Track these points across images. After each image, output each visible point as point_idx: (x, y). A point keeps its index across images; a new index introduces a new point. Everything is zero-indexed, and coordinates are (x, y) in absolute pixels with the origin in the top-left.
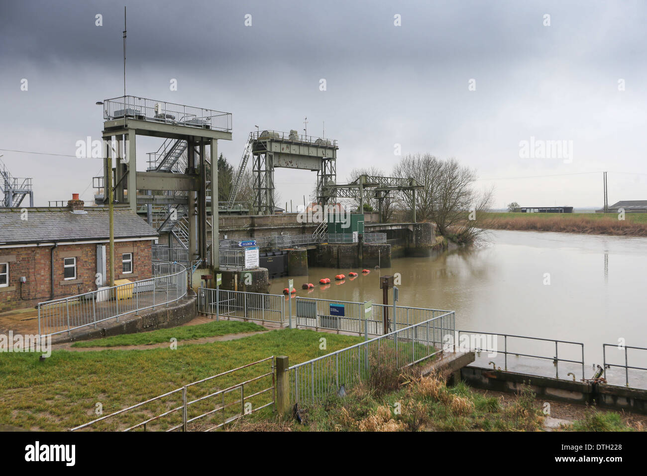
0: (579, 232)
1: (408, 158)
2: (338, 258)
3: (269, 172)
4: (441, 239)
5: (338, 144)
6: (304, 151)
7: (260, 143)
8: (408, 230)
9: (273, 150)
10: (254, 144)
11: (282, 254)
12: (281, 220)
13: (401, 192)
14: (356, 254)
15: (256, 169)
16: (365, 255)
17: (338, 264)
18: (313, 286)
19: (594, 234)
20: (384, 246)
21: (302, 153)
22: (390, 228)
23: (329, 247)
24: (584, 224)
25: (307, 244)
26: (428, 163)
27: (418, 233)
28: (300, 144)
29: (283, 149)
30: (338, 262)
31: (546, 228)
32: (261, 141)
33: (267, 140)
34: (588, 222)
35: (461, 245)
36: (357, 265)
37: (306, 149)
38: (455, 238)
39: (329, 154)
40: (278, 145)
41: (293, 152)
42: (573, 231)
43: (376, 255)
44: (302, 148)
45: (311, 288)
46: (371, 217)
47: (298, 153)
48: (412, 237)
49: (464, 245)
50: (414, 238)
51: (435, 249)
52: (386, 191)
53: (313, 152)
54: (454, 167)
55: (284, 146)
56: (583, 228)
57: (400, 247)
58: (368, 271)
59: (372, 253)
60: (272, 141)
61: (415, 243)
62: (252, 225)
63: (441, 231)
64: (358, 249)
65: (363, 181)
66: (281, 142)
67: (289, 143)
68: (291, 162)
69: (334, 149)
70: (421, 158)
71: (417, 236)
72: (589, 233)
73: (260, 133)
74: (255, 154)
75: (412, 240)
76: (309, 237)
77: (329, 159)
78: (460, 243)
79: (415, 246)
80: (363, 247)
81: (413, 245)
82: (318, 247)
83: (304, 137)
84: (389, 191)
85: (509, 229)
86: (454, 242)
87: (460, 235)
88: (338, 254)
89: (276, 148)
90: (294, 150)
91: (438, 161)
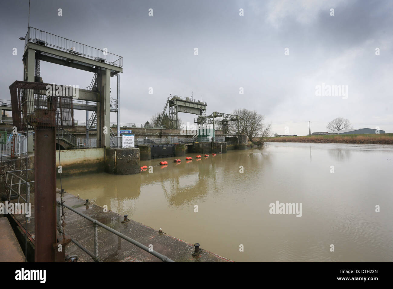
0: (303, 142)
1: (236, 110)
2: (202, 149)
3: (176, 114)
4: (250, 143)
5: (207, 104)
6: (192, 106)
7: (172, 101)
8: (236, 138)
9: (178, 104)
10: (170, 102)
11: (172, 146)
12: (176, 132)
13: (233, 122)
14: (210, 147)
15: (171, 112)
16: (215, 147)
17: (202, 152)
18: (180, 161)
19: (309, 142)
20: (224, 143)
21: (191, 106)
22: (228, 136)
23: (198, 144)
24: (304, 139)
25: (188, 143)
26: (245, 112)
27: (240, 139)
28: (190, 102)
29: (182, 104)
30: (202, 150)
31: (290, 141)
32: (172, 100)
33: (175, 100)
34: (306, 138)
35: (259, 146)
36: (211, 152)
37: (193, 104)
38: (256, 143)
39: (203, 107)
40: (180, 102)
41: (186, 106)
42: (301, 142)
43: (220, 147)
44: (190, 104)
45: (179, 162)
46: (220, 133)
47: (189, 106)
48: (238, 141)
49: (260, 146)
50: (239, 141)
51: (248, 146)
52: (226, 122)
53: (196, 106)
54: (255, 114)
55: (183, 103)
56: (304, 140)
57: (232, 145)
58: (215, 154)
59: (218, 146)
60: (177, 100)
61: (239, 143)
62: (161, 133)
63: (251, 139)
64: (212, 145)
65: (215, 114)
66: (181, 101)
67: (185, 102)
68: (186, 110)
69: (205, 106)
70: (241, 110)
71: (240, 140)
72: (307, 142)
73: (172, 97)
74: (170, 106)
75: (238, 142)
76: (189, 140)
77: (203, 110)
78: (258, 145)
79: (239, 145)
80: (214, 143)
81: (238, 144)
82: (194, 144)
83: (191, 100)
84: (228, 121)
85: (276, 142)
86: (256, 144)
87: (258, 142)
88: (202, 147)
89: (179, 103)
90: (187, 105)
91: (249, 111)
